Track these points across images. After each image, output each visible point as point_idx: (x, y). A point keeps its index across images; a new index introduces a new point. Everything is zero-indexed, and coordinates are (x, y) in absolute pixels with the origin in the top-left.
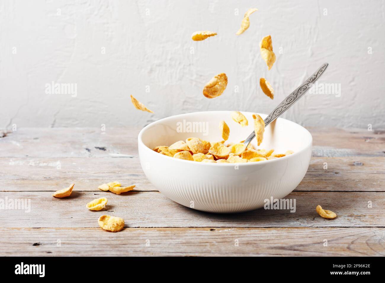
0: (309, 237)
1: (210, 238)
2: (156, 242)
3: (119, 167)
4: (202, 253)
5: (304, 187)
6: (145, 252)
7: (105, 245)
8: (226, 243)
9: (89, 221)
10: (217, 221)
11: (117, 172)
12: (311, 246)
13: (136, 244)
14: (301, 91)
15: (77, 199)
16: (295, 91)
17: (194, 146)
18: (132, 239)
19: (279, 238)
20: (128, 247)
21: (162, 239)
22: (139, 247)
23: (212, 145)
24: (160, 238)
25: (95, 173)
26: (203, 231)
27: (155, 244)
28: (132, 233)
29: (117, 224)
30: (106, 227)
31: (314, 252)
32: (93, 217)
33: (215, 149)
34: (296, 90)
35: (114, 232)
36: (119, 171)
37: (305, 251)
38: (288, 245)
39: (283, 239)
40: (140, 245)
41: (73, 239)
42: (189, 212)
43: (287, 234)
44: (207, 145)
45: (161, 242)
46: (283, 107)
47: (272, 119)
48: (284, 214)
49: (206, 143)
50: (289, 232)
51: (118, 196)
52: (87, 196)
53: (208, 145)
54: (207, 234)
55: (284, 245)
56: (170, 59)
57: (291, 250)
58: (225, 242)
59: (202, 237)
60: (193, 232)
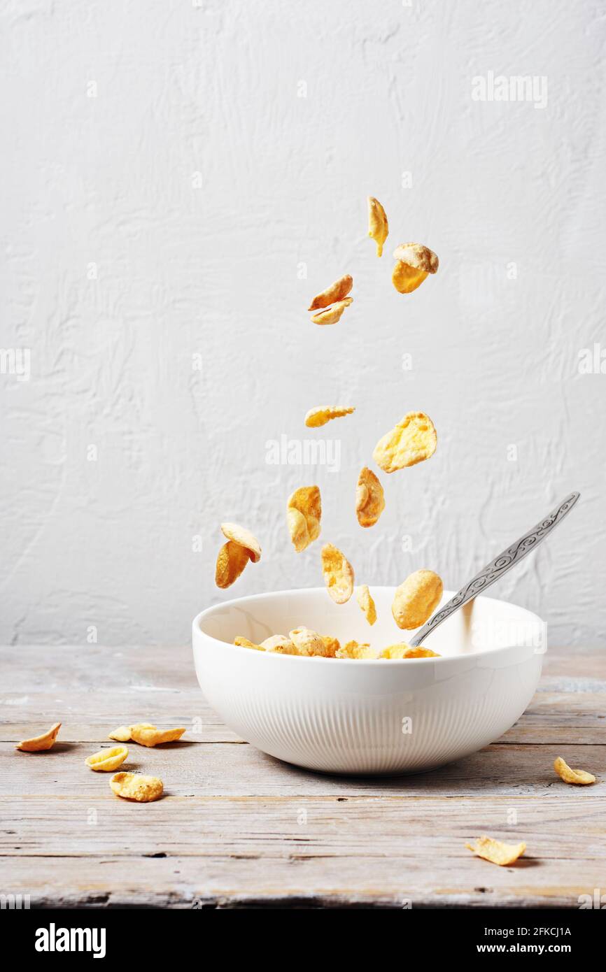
0: (538, 812)
1: (336, 813)
2: (228, 818)
3: (151, 706)
4: (320, 834)
5: (533, 738)
6: (204, 833)
7: (124, 822)
8: (368, 820)
9: (90, 787)
10: (351, 788)
11: (148, 714)
12: (540, 825)
13: (186, 821)
14: (523, 547)
15: (65, 754)
16: (512, 546)
17: (306, 644)
18: (177, 813)
19: (476, 813)
20: (171, 825)
21: (239, 813)
22: (193, 825)
23: (343, 646)
24: (234, 811)
25: (102, 716)
26: (323, 802)
27: (225, 820)
28: (179, 803)
29: (148, 786)
30: (125, 793)
31: (547, 834)
32: (99, 780)
33: (348, 652)
34: (514, 544)
35: (141, 802)
36: (152, 713)
37: (528, 833)
38: (494, 824)
39: (485, 814)
40: (194, 823)
41: (60, 812)
42: (295, 774)
43: (494, 807)
44: (332, 645)
45: (236, 818)
46: (487, 576)
47: (466, 598)
48: (489, 778)
49: (330, 641)
50: (498, 803)
51: (149, 750)
52: (87, 750)
53: (334, 646)
54: (331, 806)
55: (486, 824)
56: (259, 508)
57: (500, 830)
58: (366, 818)
59: (321, 811)
60: (303, 802)
